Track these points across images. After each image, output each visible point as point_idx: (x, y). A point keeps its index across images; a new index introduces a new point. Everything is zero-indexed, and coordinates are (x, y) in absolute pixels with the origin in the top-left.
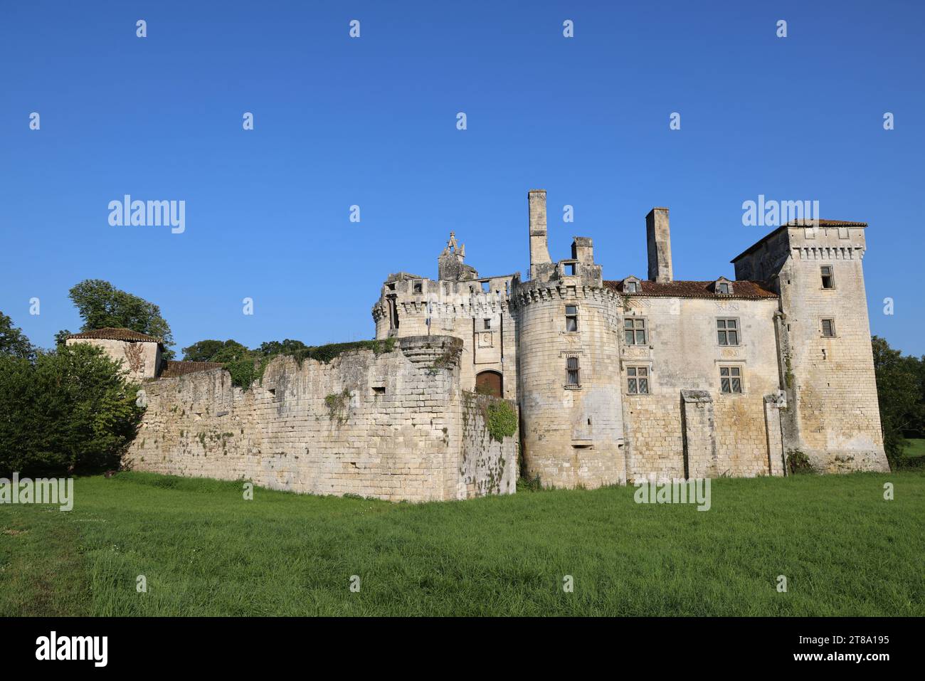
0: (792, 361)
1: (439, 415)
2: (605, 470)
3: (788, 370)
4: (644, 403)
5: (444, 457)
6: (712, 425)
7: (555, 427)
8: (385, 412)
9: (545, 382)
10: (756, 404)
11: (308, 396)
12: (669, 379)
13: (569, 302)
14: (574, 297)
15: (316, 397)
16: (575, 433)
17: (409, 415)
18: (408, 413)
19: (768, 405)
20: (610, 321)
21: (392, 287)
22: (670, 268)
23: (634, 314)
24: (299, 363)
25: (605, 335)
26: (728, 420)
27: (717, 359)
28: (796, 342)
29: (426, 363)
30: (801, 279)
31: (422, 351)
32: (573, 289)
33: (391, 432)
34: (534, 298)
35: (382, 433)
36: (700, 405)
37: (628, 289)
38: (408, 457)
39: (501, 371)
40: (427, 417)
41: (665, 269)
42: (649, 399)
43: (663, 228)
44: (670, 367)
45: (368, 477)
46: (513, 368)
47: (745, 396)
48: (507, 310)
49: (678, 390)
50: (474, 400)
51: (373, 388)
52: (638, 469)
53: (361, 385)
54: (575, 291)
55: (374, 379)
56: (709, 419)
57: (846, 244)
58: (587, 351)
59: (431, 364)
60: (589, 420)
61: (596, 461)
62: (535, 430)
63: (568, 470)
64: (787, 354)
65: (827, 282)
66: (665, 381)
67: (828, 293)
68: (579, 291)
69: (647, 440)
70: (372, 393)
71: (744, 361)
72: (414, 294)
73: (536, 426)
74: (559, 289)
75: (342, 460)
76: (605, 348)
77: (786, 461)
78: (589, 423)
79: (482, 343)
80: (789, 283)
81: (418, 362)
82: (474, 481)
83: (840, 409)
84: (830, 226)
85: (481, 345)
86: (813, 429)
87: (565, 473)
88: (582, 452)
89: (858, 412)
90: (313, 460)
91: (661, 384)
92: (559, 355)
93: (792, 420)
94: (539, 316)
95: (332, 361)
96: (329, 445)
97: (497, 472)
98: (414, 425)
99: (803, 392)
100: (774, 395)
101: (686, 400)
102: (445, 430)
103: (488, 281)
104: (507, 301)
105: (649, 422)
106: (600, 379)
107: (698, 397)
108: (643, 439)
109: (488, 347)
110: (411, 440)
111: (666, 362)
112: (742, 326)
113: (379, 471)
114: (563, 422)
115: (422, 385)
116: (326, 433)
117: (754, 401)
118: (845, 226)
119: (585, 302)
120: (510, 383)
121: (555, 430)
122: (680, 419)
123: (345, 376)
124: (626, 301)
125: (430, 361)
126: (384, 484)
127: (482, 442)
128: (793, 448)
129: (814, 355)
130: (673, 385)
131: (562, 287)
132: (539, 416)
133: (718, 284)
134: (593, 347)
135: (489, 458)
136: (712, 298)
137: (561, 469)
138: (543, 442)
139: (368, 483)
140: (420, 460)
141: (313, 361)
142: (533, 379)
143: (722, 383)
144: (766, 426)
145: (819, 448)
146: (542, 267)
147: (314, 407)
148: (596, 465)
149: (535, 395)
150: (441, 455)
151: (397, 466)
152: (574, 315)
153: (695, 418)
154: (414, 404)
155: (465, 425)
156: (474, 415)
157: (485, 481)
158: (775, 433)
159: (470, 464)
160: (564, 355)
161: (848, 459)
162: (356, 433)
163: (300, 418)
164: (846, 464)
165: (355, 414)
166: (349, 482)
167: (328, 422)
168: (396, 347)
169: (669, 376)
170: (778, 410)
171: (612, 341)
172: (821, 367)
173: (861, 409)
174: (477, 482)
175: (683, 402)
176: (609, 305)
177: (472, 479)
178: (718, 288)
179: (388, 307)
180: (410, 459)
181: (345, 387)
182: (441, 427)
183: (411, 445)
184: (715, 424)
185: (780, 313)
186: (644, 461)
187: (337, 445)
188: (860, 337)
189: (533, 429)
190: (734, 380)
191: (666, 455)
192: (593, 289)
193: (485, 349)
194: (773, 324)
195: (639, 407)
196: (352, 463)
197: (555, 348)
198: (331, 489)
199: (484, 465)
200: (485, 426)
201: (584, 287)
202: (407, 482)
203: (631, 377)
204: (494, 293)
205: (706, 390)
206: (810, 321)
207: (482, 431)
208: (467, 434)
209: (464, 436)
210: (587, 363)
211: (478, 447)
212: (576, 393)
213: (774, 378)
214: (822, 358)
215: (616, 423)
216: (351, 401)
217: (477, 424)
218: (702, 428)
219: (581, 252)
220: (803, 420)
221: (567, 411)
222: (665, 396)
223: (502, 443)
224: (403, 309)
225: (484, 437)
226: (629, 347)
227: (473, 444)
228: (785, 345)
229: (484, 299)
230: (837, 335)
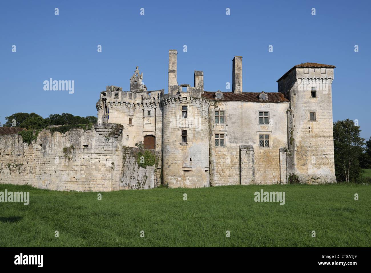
0: (294, 132)
1: (110, 157)
2: (197, 181)
3: (292, 136)
4: (222, 151)
5: (112, 175)
6: (253, 161)
7: (175, 162)
8: (87, 155)
9: (172, 141)
10: (276, 152)
11: (56, 148)
12: (234, 139)
13: (184, 104)
14: (186, 102)
15: (59, 148)
16: (184, 164)
17: (97, 157)
18: (97, 156)
19: (281, 153)
21: (104, 95)
22: (241, 86)
23: (219, 109)
24: (52, 133)
26: (262, 159)
27: (258, 130)
28: (296, 123)
29: (105, 135)
30: (301, 93)
31: (103, 130)
32: (186, 99)
33: (90, 164)
34: (168, 102)
35: (86, 164)
36: (248, 152)
37: (217, 97)
38: (96, 175)
39: (155, 135)
40: (105, 158)
41: (239, 87)
42: (225, 149)
43: (239, 66)
44: (235, 134)
45: (80, 183)
46: (160, 134)
47: (270, 148)
48: (158, 107)
49: (238, 145)
50: (130, 150)
51: (83, 145)
52: (218, 181)
53: (78, 144)
54: (187, 99)
55: (83, 141)
56: (252, 159)
57: (324, 76)
59: (107, 135)
60: (191, 159)
61: (193, 177)
62: (167, 163)
63: (180, 181)
64: (292, 129)
66: (233, 141)
67: (314, 100)
68: (188, 99)
69: (223, 168)
70: (82, 147)
71: (271, 132)
72: (114, 98)
73: (167, 161)
74: (179, 98)
75: (70, 176)
77: (288, 179)
78: (191, 160)
79: (147, 122)
80: (295, 95)
81: (102, 134)
82: (129, 185)
83: (315, 155)
84: (317, 67)
86: (302, 164)
87: (179, 182)
88: (187, 173)
89: (324, 157)
90: (57, 176)
91: (231, 142)
92: (178, 129)
93: (292, 160)
94: (170, 111)
95: (66, 133)
96: (64, 169)
97: (143, 182)
98: (99, 161)
99: (298, 147)
100: (284, 148)
101: (241, 150)
102: (113, 164)
103: (150, 93)
104: (158, 102)
106: (197, 140)
107: (247, 148)
108: (221, 167)
109: (149, 124)
110: (98, 167)
111: (233, 132)
112: (271, 115)
113: (85, 180)
114: (179, 160)
115: (103, 144)
116: (63, 164)
118: (324, 67)
119: (191, 104)
120: (158, 141)
121: (176, 163)
122: (239, 158)
123: (72, 140)
124: (216, 103)
125: (106, 134)
126: (86, 186)
127: (134, 168)
128: (291, 173)
129: (305, 129)
130: (236, 143)
131: (181, 97)
132: (169, 156)
133: (261, 95)
135: (138, 175)
136: (257, 102)
137: (177, 181)
138: (170, 169)
139: (80, 186)
140: (102, 176)
141: (58, 133)
142: (167, 140)
143: (260, 142)
144: (280, 162)
145: (304, 173)
146: (173, 87)
147: (59, 153)
148: (193, 179)
149: (168, 147)
150: (110, 174)
151: (92, 178)
152: (186, 110)
153: (245, 158)
154: (100, 152)
155: (124, 161)
156: (129, 157)
157: (135, 185)
158: (284, 166)
159: (126, 177)
160: (180, 129)
161: (318, 178)
162: (75, 164)
163: (52, 158)
164: (316, 181)
165: (75, 156)
166: (72, 185)
167: (64, 159)
168: (93, 128)
169: (235, 139)
170: (285, 155)
171: (204, 123)
172: (308, 135)
173: (325, 155)
174: (130, 185)
175: (240, 150)
176: (203, 106)
177: (127, 184)
178: (261, 97)
179: (103, 104)
180: (98, 175)
181: (71, 144)
182: (111, 162)
183: (99, 170)
184: (255, 161)
185: (290, 109)
186: (221, 177)
187: (68, 169)
188: (328, 121)
189: (166, 162)
190: (266, 141)
191: (231, 175)
192: (195, 99)
193: (148, 125)
194: (286, 115)
195: (219, 153)
196: (74, 177)
198: (65, 188)
199: (135, 178)
200: (135, 162)
201: (191, 98)
202: (96, 185)
203: (216, 139)
204: (152, 99)
205: (252, 145)
206: (304, 113)
207: (134, 164)
208: (125, 165)
209: (123, 166)
210: (191, 133)
211: (131, 170)
212: (185, 146)
213: (285, 140)
214: (308, 131)
215: (204, 160)
216: (74, 151)
217: (131, 160)
218: (248, 163)
219: (198, 78)
220: (297, 160)
221: (181, 154)
222: (232, 148)
223: (146, 169)
224: (110, 105)
225: (135, 166)
226: (216, 124)
227: (128, 169)
228: (291, 124)
229: (148, 101)
230: (317, 120)
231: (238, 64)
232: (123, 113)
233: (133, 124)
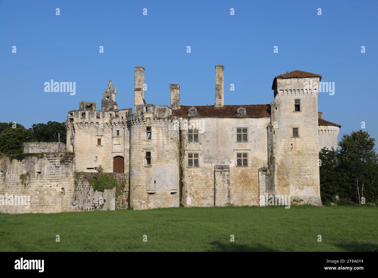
0: (274, 150)
1: (61, 183)
2: (162, 204)
3: (272, 155)
4: (195, 171)
5: (62, 199)
6: (229, 183)
7: (139, 184)
8: (41, 181)
9: (136, 163)
10: (254, 172)
11: (14, 175)
12: (209, 159)
13: (148, 125)
14: (150, 123)
15: (17, 175)
16: (148, 187)
18: (49, 182)
19: (260, 172)
20: (170, 133)
21: (72, 114)
22: (223, 98)
24: (11, 160)
25: (165, 141)
26: (239, 180)
28: (277, 140)
29: (55, 163)
30: (283, 107)
31: (53, 158)
32: (149, 119)
33: (42, 189)
35: (39, 190)
36: (223, 173)
37: (190, 113)
38: (48, 199)
39: (123, 156)
40: (56, 183)
41: (219, 100)
42: (198, 169)
43: (220, 77)
44: (210, 153)
45: (34, 207)
46: (129, 155)
47: (249, 168)
49: (213, 165)
50: (83, 175)
51: (37, 172)
53: (33, 171)
55: (37, 169)
56: (227, 180)
58: (155, 149)
60: (155, 181)
61: (157, 200)
62: (132, 186)
63: (144, 204)
64: (272, 146)
65: (298, 108)
66: (207, 161)
67: (298, 114)
68: (152, 120)
69: (196, 190)
70: (36, 174)
71: (249, 150)
72: (81, 118)
76: (165, 147)
79: (115, 143)
80: (276, 108)
81: (52, 162)
82: (82, 208)
83: (299, 175)
84: (300, 78)
86: (283, 185)
87: (143, 205)
88: (151, 196)
89: (308, 176)
91: (205, 162)
92: (142, 151)
93: (272, 181)
94: (135, 132)
95: (23, 161)
97: (100, 205)
98: (51, 187)
99: (279, 166)
100: (264, 168)
103: (118, 112)
104: (126, 122)
105: (198, 181)
106: (161, 162)
107: (223, 168)
108: (194, 189)
109: (118, 144)
110: (50, 192)
111: (208, 151)
112: (249, 132)
113: (38, 204)
114: (143, 182)
115: (54, 171)
116: (20, 190)
117: (254, 171)
118: (308, 77)
119: (155, 125)
120: (127, 163)
121: (140, 186)
122: (213, 179)
123: (27, 167)
126: (39, 209)
127: (88, 192)
128: (271, 195)
129: (286, 147)
130: (211, 163)
131: (144, 118)
132: (134, 179)
133: (239, 109)
134: (158, 147)
135: (93, 199)
136: (234, 117)
137: (141, 204)
138: (135, 191)
140: (53, 200)
141: (16, 160)
143: (238, 161)
144: (259, 183)
145: (285, 195)
146: (139, 107)
147: (16, 179)
148: (157, 202)
149: (133, 169)
150: (60, 198)
151: (45, 202)
152: (150, 131)
153: (220, 179)
154: (51, 178)
155: (76, 186)
156: (82, 181)
157: (90, 209)
158: (263, 187)
159: (79, 201)
160: (145, 151)
161: (300, 201)
162: (31, 190)
163: (11, 184)
164: (299, 203)
165: (30, 182)
166: (28, 209)
167: (21, 185)
168: (44, 156)
169: (209, 158)
170: (265, 175)
171: (170, 143)
172: (290, 153)
173: (310, 175)
174: (84, 209)
175: (215, 171)
176: (169, 126)
177: (80, 207)
178: (238, 112)
179: (70, 125)
180: (49, 200)
181: (27, 171)
182: (61, 187)
183: (49, 194)
184: (231, 182)
185: (270, 125)
186: (194, 200)
187: (24, 194)
188: (313, 137)
190: (244, 160)
191: (205, 197)
192: (159, 119)
194: (267, 131)
195: (193, 174)
197: (141, 147)
198: (22, 212)
199: (89, 202)
200: (90, 186)
201: (154, 118)
202: (48, 208)
203: (190, 158)
204: (120, 118)
205: (228, 165)
206: (286, 129)
207: (88, 188)
208: (78, 190)
209: (75, 190)
210: (155, 154)
211: (85, 194)
212: (149, 169)
213: (265, 159)
214: (290, 148)
215: (170, 182)
216: (29, 177)
217: (84, 185)
218: (223, 184)
219: (173, 92)
220: (278, 181)
221: (145, 177)
222: (207, 168)
223: (103, 192)
224: (77, 126)
225: (89, 190)
226: (189, 143)
227: (81, 193)
228: (271, 142)
229: (116, 121)
230: (300, 136)
231: (219, 74)
232: (91, 133)
233: (102, 144)
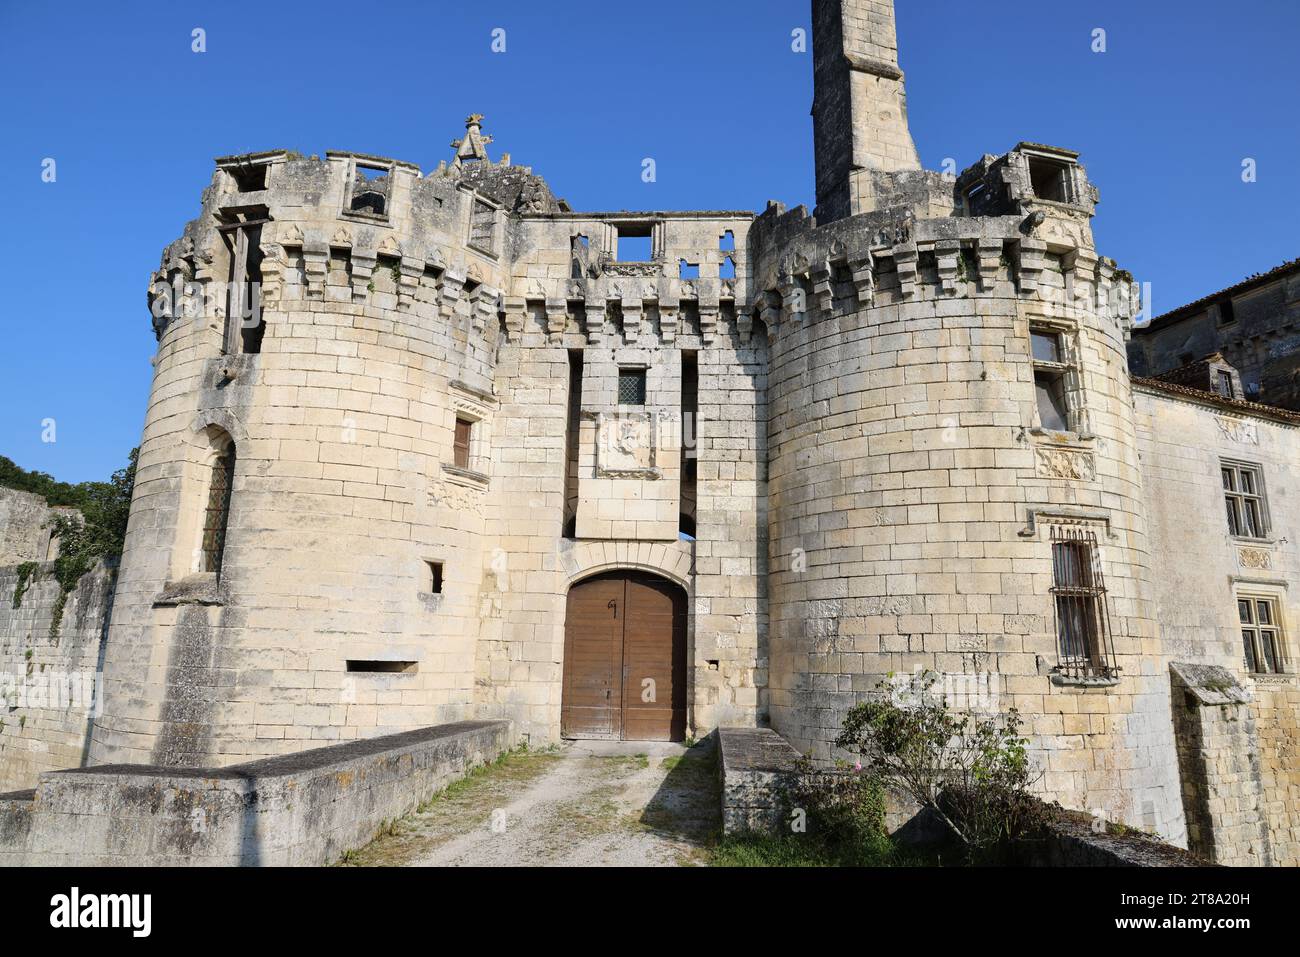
6: (1256, 773)
21: (252, 177)
27: (1233, 574)
36: (1230, 712)
39: (680, 573)
48: (719, 339)
71: (1282, 583)
74: (1011, 252)
85: (605, 462)
92: (1021, 528)
101: (1193, 693)
109: (634, 474)
112: (1269, 488)
119: (1094, 320)
120: (724, 629)
131: (1031, 243)
134: (1128, 505)
136: (1210, 405)
152: (1059, 366)
160: (1044, 531)
178: (1214, 381)
179: (221, 260)
197: (1001, 494)
204: (671, 269)
205: (1225, 665)
210: (1121, 570)
212: (1095, 701)
224: (292, 275)
229: (633, 291)
232: (415, 355)
233: (475, 466)
